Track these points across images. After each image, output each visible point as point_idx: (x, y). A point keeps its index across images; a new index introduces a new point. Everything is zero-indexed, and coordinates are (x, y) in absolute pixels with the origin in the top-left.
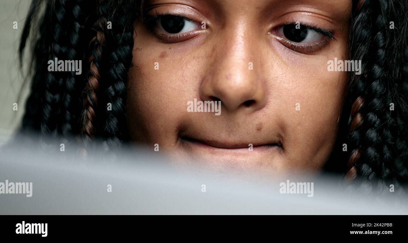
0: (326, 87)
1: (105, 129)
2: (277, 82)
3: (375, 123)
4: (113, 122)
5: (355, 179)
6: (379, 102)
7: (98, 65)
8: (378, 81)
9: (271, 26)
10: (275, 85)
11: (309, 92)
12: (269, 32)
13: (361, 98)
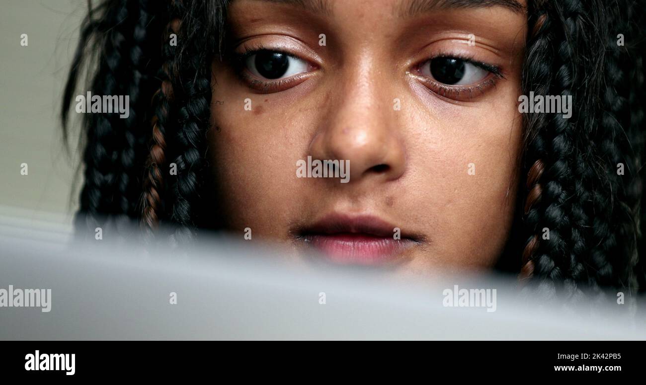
0: (491, 148)
1: (172, 217)
2: (419, 141)
3: (558, 196)
4: (182, 207)
5: (531, 279)
6: (564, 166)
7: (163, 128)
8: (562, 136)
9: (409, 63)
10: (417, 145)
11: (466, 155)
12: (407, 71)
13: (542, 161)
